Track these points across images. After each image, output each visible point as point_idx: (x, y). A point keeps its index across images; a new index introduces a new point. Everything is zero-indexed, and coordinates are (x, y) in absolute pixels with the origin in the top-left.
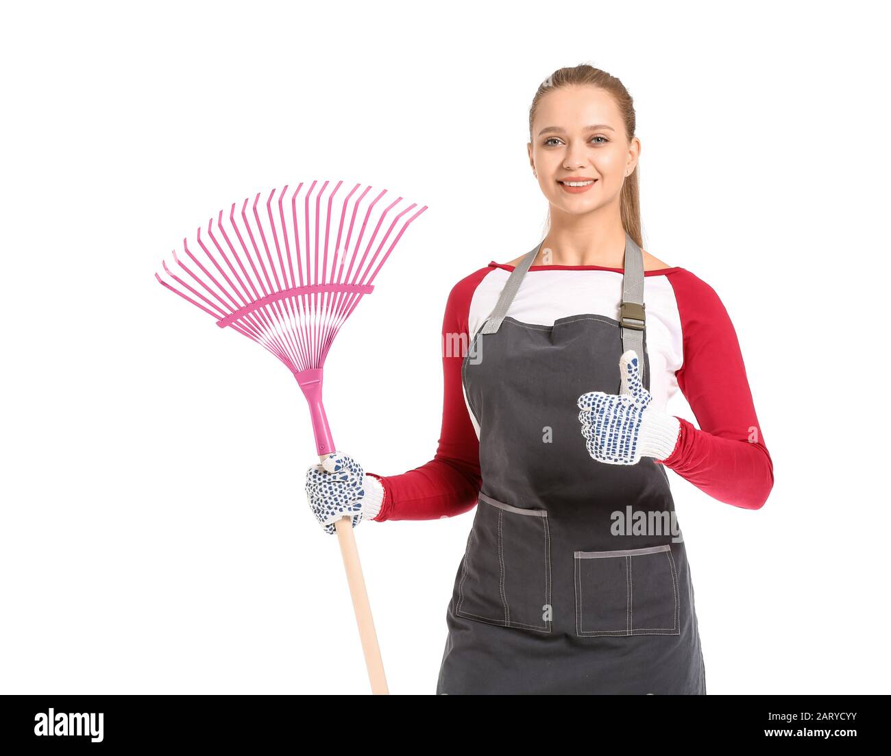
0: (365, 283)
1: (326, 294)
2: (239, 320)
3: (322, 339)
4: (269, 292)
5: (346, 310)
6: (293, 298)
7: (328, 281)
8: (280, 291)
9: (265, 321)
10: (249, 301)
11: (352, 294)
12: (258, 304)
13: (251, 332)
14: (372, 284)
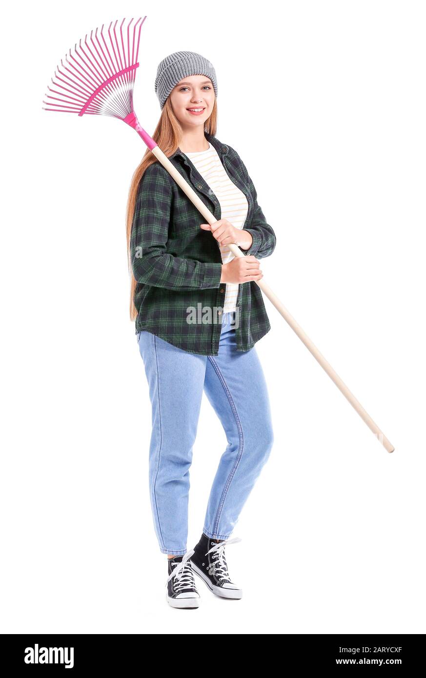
0: (134, 63)
1: (120, 77)
2: (88, 109)
3: (127, 96)
4: (95, 90)
5: (132, 79)
6: (106, 87)
7: (118, 71)
8: (100, 87)
9: (99, 104)
10: (88, 98)
11: (131, 71)
12: (92, 97)
13: (96, 111)
14: (138, 62)
